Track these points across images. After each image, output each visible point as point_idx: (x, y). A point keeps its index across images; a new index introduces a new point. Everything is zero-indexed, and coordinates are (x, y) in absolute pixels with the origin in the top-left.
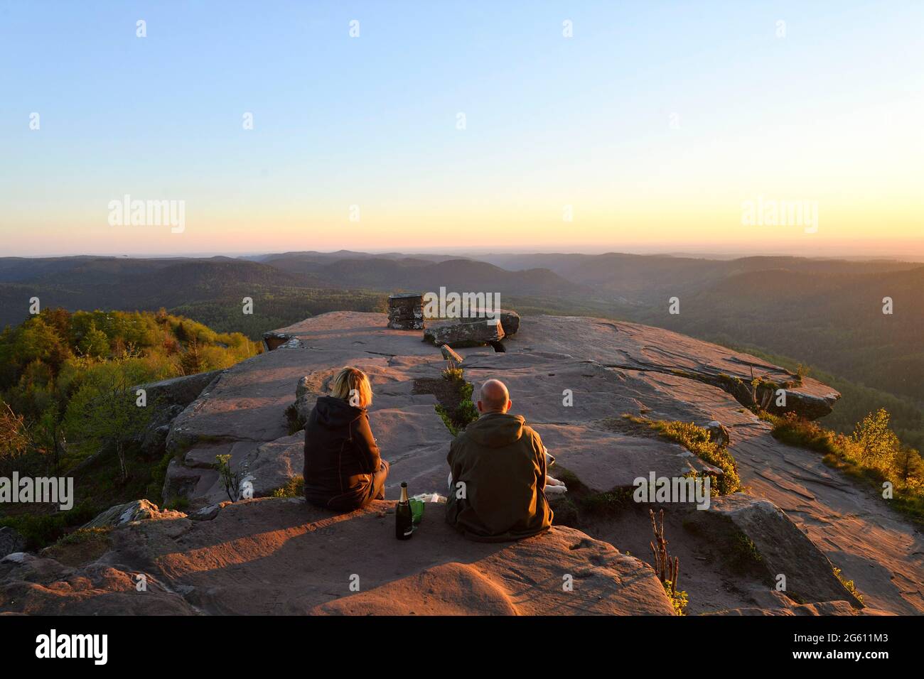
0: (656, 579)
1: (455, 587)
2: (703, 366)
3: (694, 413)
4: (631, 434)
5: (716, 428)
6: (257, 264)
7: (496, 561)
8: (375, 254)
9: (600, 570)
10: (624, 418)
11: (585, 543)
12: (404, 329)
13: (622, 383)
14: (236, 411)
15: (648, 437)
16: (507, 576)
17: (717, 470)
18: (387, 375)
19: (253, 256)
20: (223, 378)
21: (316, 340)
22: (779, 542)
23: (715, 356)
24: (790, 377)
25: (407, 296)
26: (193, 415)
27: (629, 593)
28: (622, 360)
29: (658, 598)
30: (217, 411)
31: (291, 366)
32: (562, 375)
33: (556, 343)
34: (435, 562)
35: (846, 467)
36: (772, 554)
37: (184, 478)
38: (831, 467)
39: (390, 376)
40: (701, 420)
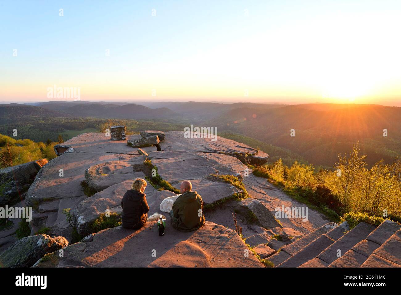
0: (238, 234)
1: (185, 250)
2: (229, 150)
3: (232, 171)
4: (214, 181)
5: (239, 176)
6: (35, 107)
7: (193, 238)
8: (93, 102)
9: (223, 235)
10: (211, 175)
11: (216, 227)
12: (118, 140)
13: (208, 162)
14: (56, 185)
15: (220, 182)
16: (198, 242)
17: (242, 191)
18: (121, 165)
19: (32, 103)
20: (44, 170)
21: (81, 148)
22: (261, 212)
23: (232, 145)
24: (255, 151)
25: (119, 127)
26: (36, 189)
27: (232, 241)
28: (203, 150)
29: (240, 241)
30: (47, 186)
31: (74, 162)
32: (188, 160)
33: (179, 143)
34: (176, 242)
35: (274, 182)
36: (260, 216)
37: (40, 218)
38: (270, 183)
39: (123, 165)
40: (234, 173)
